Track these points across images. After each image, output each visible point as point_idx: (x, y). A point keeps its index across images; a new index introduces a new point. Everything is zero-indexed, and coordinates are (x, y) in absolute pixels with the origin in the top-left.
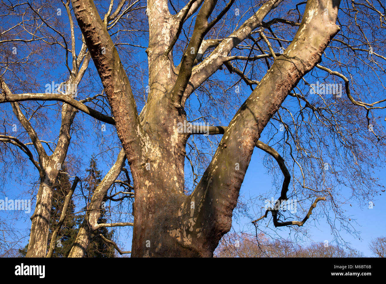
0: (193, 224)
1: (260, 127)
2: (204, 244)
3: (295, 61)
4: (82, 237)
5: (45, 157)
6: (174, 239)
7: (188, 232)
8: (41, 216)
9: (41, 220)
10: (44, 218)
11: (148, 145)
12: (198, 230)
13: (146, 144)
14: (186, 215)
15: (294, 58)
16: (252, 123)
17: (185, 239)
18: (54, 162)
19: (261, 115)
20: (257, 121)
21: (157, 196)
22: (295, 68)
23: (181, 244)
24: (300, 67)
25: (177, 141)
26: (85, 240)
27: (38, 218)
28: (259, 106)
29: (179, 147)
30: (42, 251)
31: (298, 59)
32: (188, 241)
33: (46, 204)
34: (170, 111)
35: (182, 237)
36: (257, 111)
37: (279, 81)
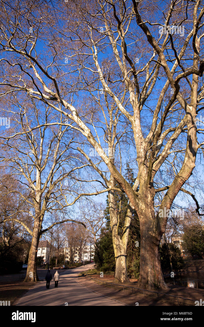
0: (155, 230)
1: (172, 201)
2: (158, 236)
3: (181, 178)
4: (129, 213)
5: (107, 182)
6: (150, 234)
7: (153, 232)
8: (112, 207)
9: (112, 209)
10: (113, 208)
11: (141, 204)
12: (156, 232)
13: (140, 204)
14: (153, 227)
15: (181, 177)
16: (169, 200)
17: (153, 234)
18: (111, 183)
19: (171, 197)
20: (170, 199)
21: (145, 220)
22: (182, 180)
23: (152, 236)
24: (183, 180)
25: (150, 200)
26: (130, 214)
27: (111, 208)
28: (171, 195)
29: (151, 202)
30: (115, 221)
31: (182, 177)
32: (154, 235)
33: (112, 203)
34: (147, 189)
35: (152, 234)
36: (170, 196)
37: (177, 185)
